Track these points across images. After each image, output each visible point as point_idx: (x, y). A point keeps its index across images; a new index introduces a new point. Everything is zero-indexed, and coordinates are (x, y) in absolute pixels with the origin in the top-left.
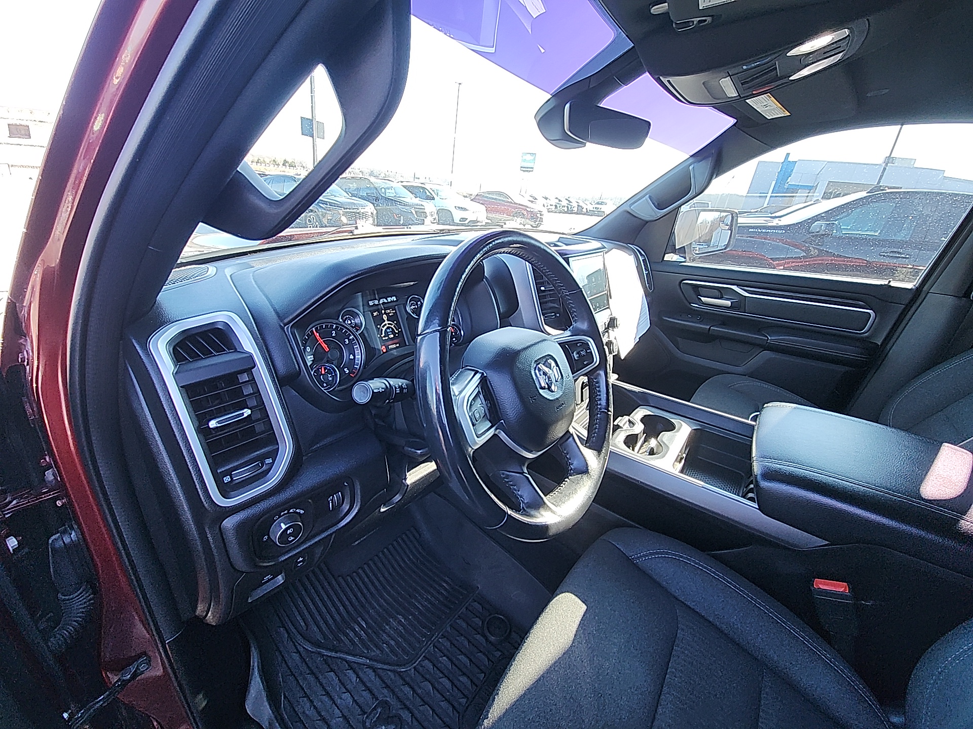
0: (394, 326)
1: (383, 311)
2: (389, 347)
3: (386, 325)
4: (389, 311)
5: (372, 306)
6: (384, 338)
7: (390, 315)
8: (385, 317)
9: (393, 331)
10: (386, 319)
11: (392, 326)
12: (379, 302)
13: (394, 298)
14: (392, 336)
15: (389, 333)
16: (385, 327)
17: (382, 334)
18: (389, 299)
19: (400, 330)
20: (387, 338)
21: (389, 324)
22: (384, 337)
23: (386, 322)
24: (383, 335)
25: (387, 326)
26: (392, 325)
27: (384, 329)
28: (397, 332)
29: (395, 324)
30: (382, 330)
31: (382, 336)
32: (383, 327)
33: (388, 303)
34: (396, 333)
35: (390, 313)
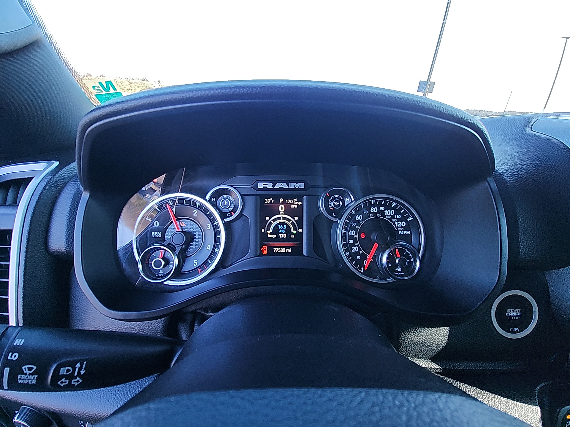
0: (293, 223)
1: (282, 200)
2: (275, 249)
3: (280, 218)
4: (290, 201)
5: (261, 189)
6: (269, 236)
7: (292, 206)
8: (282, 209)
9: (288, 231)
10: (282, 211)
11: (290, 223)
12: (273, 186)
13: (302, 185)
14: (284, 236)
15: (280, 231)
16: (278, 222)
17: (268, 229)
18: (292, 185)
19: (300, 230)
20: (274, 236)
21: (284, 218)
22: (271, 234)
23: (282, 215)
24: (271, 230)
25: (282, 220)
26: (289, 220)
27: (274, 224)
28: (295, 232)
29: (295, 220)
30: (271, 223)
31: (269, 232)
32: (274, 220)
33: (289, 189)
34: (293, 234)
35: (293, 204)
